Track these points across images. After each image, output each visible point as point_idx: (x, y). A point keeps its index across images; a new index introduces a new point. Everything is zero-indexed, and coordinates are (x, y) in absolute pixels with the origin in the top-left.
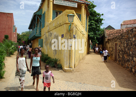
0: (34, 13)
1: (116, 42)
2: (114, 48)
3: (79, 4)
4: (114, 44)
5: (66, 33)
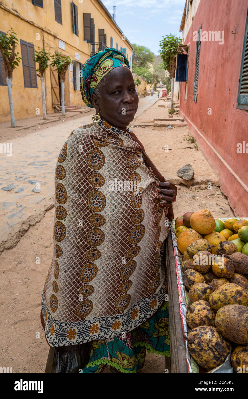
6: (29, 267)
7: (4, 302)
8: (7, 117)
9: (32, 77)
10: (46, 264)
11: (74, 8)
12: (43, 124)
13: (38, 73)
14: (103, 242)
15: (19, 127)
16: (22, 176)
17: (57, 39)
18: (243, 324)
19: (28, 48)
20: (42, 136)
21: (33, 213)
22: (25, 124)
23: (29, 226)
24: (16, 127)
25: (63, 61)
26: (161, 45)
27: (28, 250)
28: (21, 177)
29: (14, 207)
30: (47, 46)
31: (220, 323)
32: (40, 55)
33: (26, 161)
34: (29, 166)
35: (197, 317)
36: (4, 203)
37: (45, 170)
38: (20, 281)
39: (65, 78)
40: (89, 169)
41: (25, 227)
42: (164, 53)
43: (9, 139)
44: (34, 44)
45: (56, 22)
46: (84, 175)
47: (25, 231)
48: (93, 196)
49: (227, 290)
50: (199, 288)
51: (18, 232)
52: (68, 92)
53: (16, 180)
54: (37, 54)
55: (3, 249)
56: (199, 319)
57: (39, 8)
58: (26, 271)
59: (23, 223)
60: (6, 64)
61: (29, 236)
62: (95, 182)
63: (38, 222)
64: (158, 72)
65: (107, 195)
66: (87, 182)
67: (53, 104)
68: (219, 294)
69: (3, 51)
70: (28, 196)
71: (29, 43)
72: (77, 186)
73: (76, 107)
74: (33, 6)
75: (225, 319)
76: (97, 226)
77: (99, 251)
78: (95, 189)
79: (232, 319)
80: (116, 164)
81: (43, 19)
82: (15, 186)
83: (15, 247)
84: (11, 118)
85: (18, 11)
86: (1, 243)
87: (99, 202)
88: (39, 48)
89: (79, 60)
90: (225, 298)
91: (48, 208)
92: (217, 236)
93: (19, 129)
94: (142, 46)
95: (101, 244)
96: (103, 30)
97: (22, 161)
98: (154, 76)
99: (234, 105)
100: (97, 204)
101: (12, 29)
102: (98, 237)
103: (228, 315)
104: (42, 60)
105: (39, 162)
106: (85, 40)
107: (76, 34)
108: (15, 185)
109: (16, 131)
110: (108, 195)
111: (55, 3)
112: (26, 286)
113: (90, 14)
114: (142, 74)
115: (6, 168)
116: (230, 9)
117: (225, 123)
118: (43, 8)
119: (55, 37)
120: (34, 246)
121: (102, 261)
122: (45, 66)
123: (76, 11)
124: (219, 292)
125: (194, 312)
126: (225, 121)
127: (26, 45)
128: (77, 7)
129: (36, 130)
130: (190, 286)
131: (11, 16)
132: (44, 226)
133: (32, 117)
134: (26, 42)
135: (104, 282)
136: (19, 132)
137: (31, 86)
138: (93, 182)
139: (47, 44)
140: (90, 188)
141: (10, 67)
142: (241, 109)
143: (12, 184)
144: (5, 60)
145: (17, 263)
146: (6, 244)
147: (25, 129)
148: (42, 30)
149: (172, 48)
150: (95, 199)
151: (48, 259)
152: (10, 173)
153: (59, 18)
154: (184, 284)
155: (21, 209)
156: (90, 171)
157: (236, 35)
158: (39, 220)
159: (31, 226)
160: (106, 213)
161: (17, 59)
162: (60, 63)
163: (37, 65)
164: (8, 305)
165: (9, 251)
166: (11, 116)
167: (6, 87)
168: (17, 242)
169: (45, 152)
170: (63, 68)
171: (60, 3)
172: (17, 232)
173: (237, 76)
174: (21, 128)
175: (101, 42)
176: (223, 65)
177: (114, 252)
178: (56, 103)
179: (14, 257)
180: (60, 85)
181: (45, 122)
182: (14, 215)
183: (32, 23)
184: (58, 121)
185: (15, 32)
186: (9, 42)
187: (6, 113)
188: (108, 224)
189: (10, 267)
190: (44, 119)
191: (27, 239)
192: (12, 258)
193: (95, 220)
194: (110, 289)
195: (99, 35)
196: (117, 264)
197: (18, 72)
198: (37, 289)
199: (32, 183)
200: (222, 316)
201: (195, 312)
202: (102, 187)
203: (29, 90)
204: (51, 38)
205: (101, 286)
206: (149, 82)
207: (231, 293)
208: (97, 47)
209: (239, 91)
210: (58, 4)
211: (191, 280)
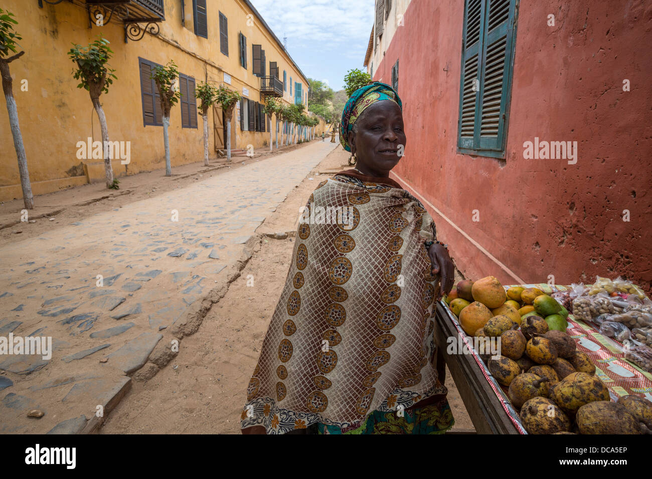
6: (220, 358)
7: (194, 409)
8: (159, 164)
9: (192, 115)
10: (241, 354)
11: (242, 39)
12: (205, 171)
13: (199, 110)
14: (343, 322)
15: (176, 175)
16: (191, 237)
17: (222, 73)
18: (628, 427)
19: (188, 82)
20: (207, 187)
21: (215, 286)
22: (183, 172)
23: (211, 303)
24: (172, 175)
25: (230, 97)
26: (346, 81)
27: (213, 336)
28: (190, 239)
29: (189, 278)
30: (210, 80)
31: (591, 427)
32: (203, 91)
33: (193, 219)
34: (199, 225)
35: (544, 420)
36: (174, 273)
37: (220, 229)
38: (211, 379)
39: (232, 117)
40: (338, 229)
41: (207, 305)
42: (349, 89)
43: (165, 191)
44: (195, 78)
45: (221, 54)
46: (331, 237)
47: (207, 310)
48: (337, 263)
49: (580, 382)
50: (530, 381)
51: (199, 312)
52: (234, 133)
53: (185, 242)
54: (200, 89)
55: (182, 335)
56: (548, 423)
57: (203, 39)
58: (217, 363)
59: (204, 300)
60: (163, 100)
61: (213, 316)
62: (343, 247)
63: (222, 297)
64: (338, 110)
65: (354, 263)
66: (333, 245)
67: (215, 147)
68: (572, 388)
69: (161, 86)
70: (204, 263)
71: (189, 77)
72: (320, 249)
73: (243, 151)
74: (195, 36)
75: (599, 423)
76: (338, 301)
77: (339, 334)
78: (341, 255)
79: (610, 422)
80: (374, 225)
81: (207, 50)
82: (185, 251)
83: (196, 331)
84: (166, 165)
85: (178, 42)
86: (180, 328)
87: (344, 272)
88: (202, 82)
89: (248, 96)
90: (582, 393)
91: (232, 278)
92: (510, 310)
93: (176, 178)
94: (319, 81)
95: (342, 324)
96: (276, 63)
97: (187, 219)
98: (334, 115)
99: (452, 149)
100: (340, 275)
101: (172, 61)
102: (339, 315)
103: (602, 416)
104: (206, 95)
105: (209, 219)
106: (254, 73)
107: (244, 66)
108: (185, 249)
109: (173, 181)
110: (356, 264)
111: (221, 34)
112: (221, 385)
113: (261, 46)
114: (319, 112)
115: (168, 227)
116: (437, 46)
117: (441, 169)
118: (207, 38)
119: (220, 70)
120: (221, 329)
121: (343, 347)
122: (209, 102)
123: (244, 42)
124: (569, 385)
125: (537, 413)
126: (441, 167)
127: (186, 79)
128: (246, 38)
129: (197, 179)
130: (505, 377)
131: (170, 48)
132: (230, 303)
133: (191, 163)
134: (186, 76)
135: (345, 376)
136: (176, 181)
137: (190, 126)
138: (340, 245)
139: (210, 77)
140: (335, 253)
141: (168, 104)
142: (463, 154)
143: (181, 248)
144: (162, 96)
145: (203, 353)
146: (186, 329)
147: (183, 178)
148: (206, 62)
149: (359, 84)
150: (339, 268)
151: (243, 347)
152: (175, 233)
153: (225, 50)
154: (492, 376)
155: (197, 280)
156: (338, 232)
157: (449, 73)
158: (222, 295)
159: (214, 303)
160: (349, 287)
161: (176, 94)
162: (226, 98)
163: (199, 102)
164: (200, 413)
165: (190, 338)
166: (166, 163)
167: (162, 128)
168: (199, 325)
169: (214, 206)
170: (230, 104)
171: (226, 34)
172: (197, 311)
173: (454, 116)
174: (178, 177)
175: (274, 76)
176: (433, 105)
177: (358, 337)
178: (220, 146)
179: (198, 346)
180: (224, 124)
181: (208, 170)
182: (191, 289)
183: (193, 55)
184: (223, 167)
185: (175, 64)
186: (168, 76)
187: (159, 158)
188: (351, 301)
189: (194, 359)
190: (206, 165)
191: (210, 321)
192: (195, 347)
193: (336, 294)
194: (353, 387)
195: (271, 69)
196: (362, 352)
197: (176, 110)
198: (235, 389)
199: (206, 246)
200: (592, 418)
201: (539, 413)
202: (350, 253)
203: (187, 130)
204: (216, 71)
205: (341, 382)
206: (329, 121)
207: (589, 386)
208: (268, 81)
209: (458, 133)
210: (224, 34)
211: (505, 370)
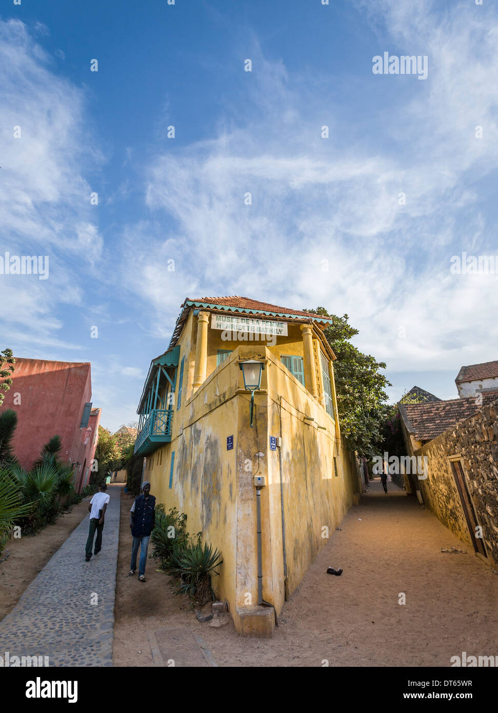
0: (153, 361)
1: (454, 458)
2: (454, 484)
3: (292, 324)
4: (449, 463)
5: (241, 432)
